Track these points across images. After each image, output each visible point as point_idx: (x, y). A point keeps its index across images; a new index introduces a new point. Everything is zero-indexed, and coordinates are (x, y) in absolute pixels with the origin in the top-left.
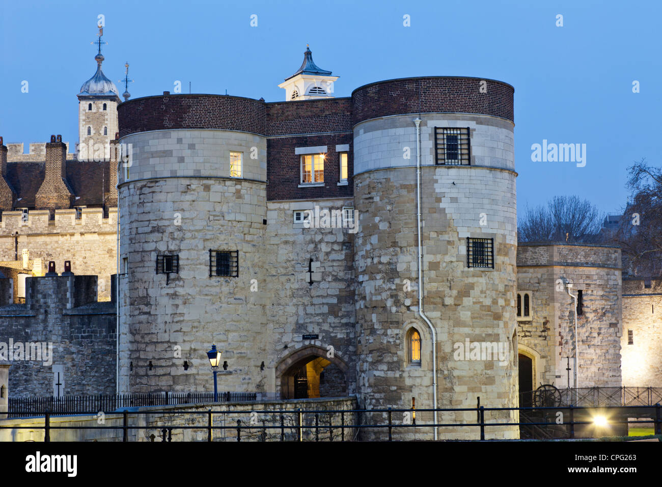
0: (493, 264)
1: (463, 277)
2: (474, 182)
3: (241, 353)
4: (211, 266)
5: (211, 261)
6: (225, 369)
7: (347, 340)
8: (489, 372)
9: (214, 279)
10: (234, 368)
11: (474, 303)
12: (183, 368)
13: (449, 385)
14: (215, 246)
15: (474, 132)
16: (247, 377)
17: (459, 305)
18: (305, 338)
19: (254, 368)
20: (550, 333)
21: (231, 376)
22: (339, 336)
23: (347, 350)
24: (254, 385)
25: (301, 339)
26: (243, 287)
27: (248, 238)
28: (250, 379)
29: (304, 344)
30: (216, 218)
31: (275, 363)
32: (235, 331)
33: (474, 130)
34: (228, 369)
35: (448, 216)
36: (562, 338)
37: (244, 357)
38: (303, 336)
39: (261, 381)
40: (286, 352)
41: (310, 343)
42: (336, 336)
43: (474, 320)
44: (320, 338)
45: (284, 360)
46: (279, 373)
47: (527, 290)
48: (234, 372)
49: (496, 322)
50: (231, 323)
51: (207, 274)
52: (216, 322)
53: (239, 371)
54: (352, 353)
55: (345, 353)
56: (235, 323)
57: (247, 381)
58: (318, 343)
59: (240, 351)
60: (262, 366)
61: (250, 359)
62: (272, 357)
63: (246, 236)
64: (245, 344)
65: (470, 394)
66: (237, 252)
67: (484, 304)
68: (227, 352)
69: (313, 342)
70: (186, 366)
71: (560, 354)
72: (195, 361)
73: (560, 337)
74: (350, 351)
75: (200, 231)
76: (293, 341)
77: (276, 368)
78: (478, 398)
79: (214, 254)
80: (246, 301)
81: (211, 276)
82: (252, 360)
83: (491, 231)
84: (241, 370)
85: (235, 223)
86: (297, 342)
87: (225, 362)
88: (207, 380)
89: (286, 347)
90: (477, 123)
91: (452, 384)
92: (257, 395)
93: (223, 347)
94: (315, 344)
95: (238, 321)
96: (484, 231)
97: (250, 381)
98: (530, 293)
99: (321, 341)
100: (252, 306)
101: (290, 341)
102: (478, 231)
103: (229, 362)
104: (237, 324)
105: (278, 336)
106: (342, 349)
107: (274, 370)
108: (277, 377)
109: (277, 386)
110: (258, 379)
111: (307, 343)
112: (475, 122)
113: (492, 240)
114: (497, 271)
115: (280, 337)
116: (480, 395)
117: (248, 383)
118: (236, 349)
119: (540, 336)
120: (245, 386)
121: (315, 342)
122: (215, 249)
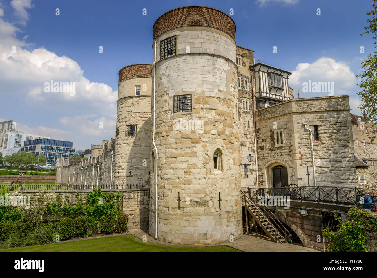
0: (191, 109)
1: (171, 119)
2: (179, 64)
4: (126, 132)
5: (126, 130)
6: (130, 174)
8: (187, 176)
9: (127, 137)
10: (134, 173)
11: (177, 134)
12: (118, 173)
13: (163, 184)
14: (128, 123)
15: (179, 37)
16: (140, 178)
17: (169, 136)
19: (144, 174)
20: (293, 152)
21: (132, 177)
24: (143, 181)
26: (139, 139)
27: (142, 119)
28: (141, 178)
30: (129, 112)
32: (134, 158)
33: (179, 35)
34: (131, 174)
35: (165, 86)
36: (302, 155)
37: (139, 169)
43: (177, 144)
47: (281, 129)
48: (133, 176)
49: (194, 144)
50: (133, 154)
51: (125, 135)
52: (127, 154)
53: (135, 175)
56: (134, 155)
59: (137, 166)
63: (142, 118)
64: (139, 163)
65: (174, 190)
66: (136, 125)
67: (184, 134)
68: (130, 167)
70: (119, 173)
71: (301, 165)
72: (121, 171)
73: (300, 155)
75: (124, 118)
78: (179, 193)
79: (128, 127)
80: (140, 145)
81: (126, 136)
83: (190, 90)
84: (136, 175)
85: (136, 114)
87: (130, 171)
88: (123, 179)
90: (181, 31)
91: (164, 183)
93: (129, 165)
95: (136, 154)
96: (184, 90)
97: (141, 179)
98: (282, 130)
100: (144, 147)
102: (181, 90)
103: (132, 171)
104: (136, 155)
112: (180, 31)
113: (191, 95)
114: (196, 113)
116: (179, 191)
117: (140, 180)
118: (135, 165)
119: (288, 155)
120: (139, 181)
122: (128, 125)
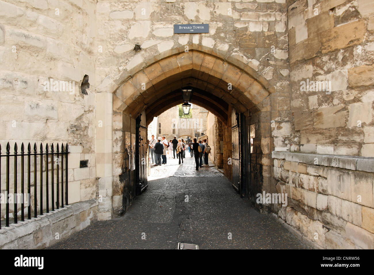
3: (26, 37)
7: (269, 37)
18: (179, 31)
22: (253, 28)
23: (270, 57)
25: (171, 33)
29: (176, 43)
31: (111, 81)
38: (176, 27)
39: (80, 118)
40: (138, 60)
41: (190, 43)
42: (246, 29)
44: (212, 32)
45: (131, 77)
46: (119, 104)
54: (280, 63)
55: (265, 64)
57: (44, 114)
58: (208, 43)
60: (85, 84)
61: (52, 59)
62: (107, 69)
69: (196, 40)
74: (276, 60)
76: (154, 37)
77: (114, 93)
82: (60, 64)
86: (162, 39)
89: (138, 48)
92: (71, 149)
94: (200, 45)
99: (215, 37)
101: (146, 36)
105: (119, 26)
106: (258, 54)
107: (110, 96)
108: (115, 113)
109: (115, 130)
110: (75, 112)
111: (184, 40)
115: (124, 28)
121: (200, 40)
